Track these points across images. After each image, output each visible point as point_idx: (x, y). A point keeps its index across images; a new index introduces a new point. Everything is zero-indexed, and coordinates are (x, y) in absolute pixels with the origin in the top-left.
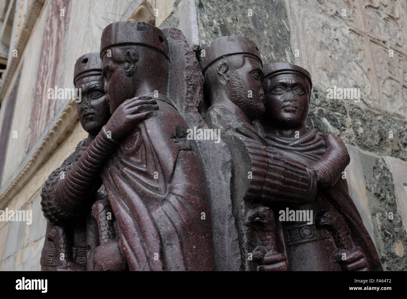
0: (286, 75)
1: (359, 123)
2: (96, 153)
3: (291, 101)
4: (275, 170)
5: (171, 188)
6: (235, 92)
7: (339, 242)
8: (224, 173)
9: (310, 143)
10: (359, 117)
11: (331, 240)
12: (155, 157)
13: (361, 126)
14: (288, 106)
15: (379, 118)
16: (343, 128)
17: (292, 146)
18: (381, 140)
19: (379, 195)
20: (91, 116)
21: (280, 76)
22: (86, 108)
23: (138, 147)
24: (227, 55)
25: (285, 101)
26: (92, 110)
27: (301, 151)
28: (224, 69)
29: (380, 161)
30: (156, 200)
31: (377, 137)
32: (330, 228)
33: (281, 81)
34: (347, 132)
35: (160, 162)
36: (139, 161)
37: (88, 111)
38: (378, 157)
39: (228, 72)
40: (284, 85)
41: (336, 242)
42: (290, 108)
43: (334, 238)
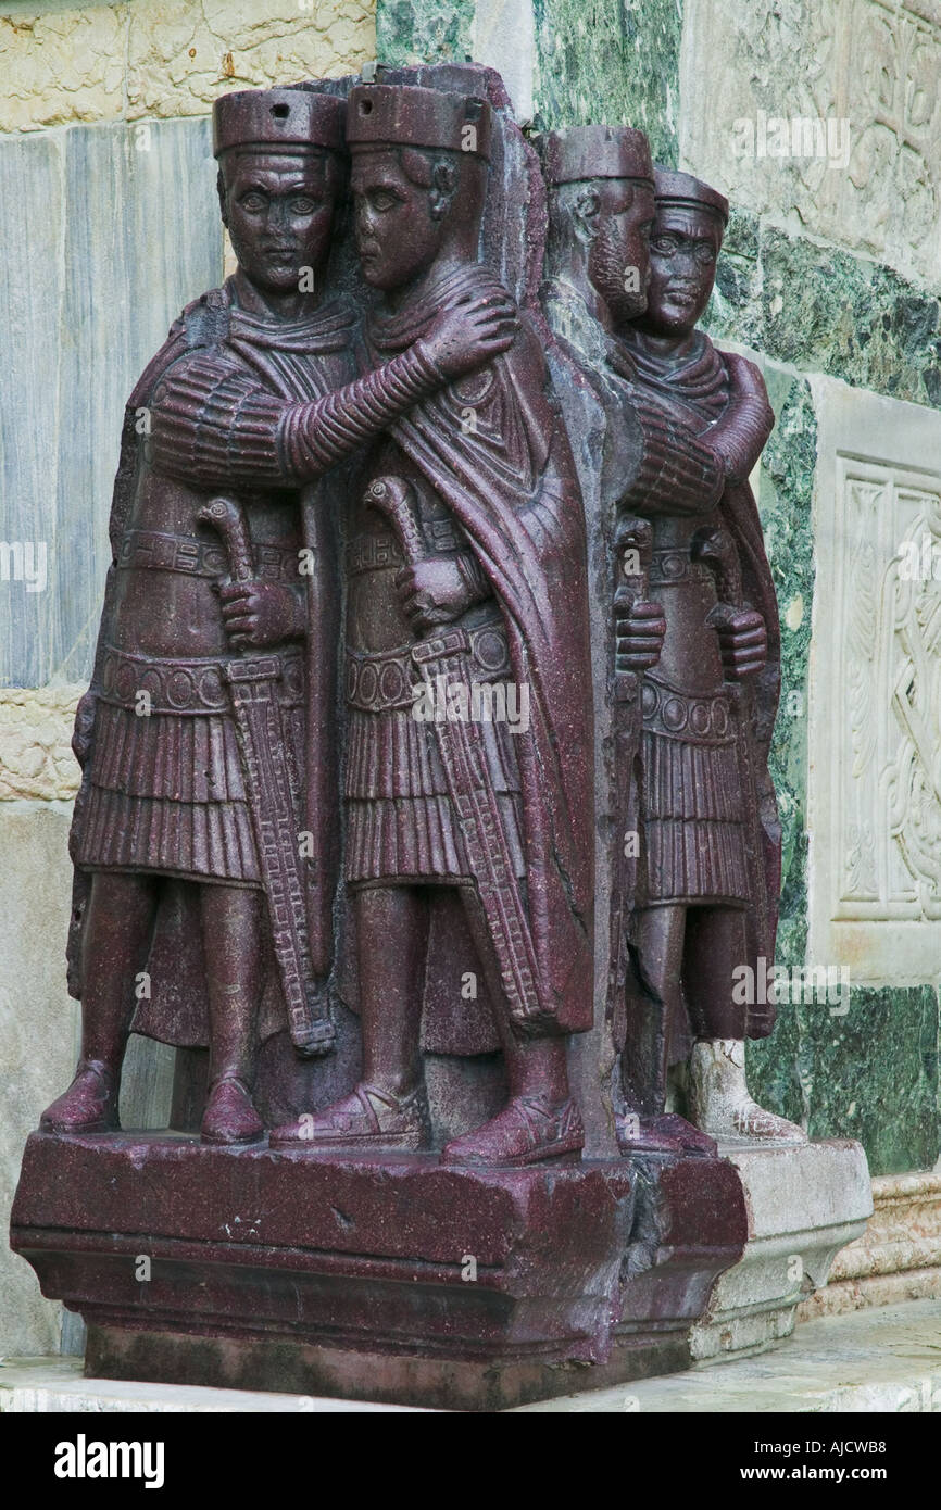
0: (681, 211)
1: (779, 284)
2: (405, 394)
3: (687, 279)
4: (674, 458)
5: (542, 485)
6: (606, 268)
7: (725, 591)
8: (592, 452)
9: (705, 378)
10: (782, 265)
11: (711, 585)
12: (520, 426)
13: (781, 293)
14: (680, 290)
15: (824, 260)
16: (742, 301)
17: (672, 382)
18: (816, 325)
19: (782, 481)
20: (287, 255)
21: (674, 211)
22: (279, 235)
23: (490, 401)
24: (601, 178)
25: (676, 277)
26: (293, 244)
27: (686, 396)
28: (588, 207)
29: (801, 388)
30: (519, 500)
31: (808, 320)
32: (715, 564)
33: (672, 226)
34: (748, 310)
35: (527, 436)
36: (489, 425)
37: (284, 243)
38: (798, 376)
39: (598, 216)
40: (679, 237)
41: (718, 591)
42: (684, 297)
43: (718, 583)
